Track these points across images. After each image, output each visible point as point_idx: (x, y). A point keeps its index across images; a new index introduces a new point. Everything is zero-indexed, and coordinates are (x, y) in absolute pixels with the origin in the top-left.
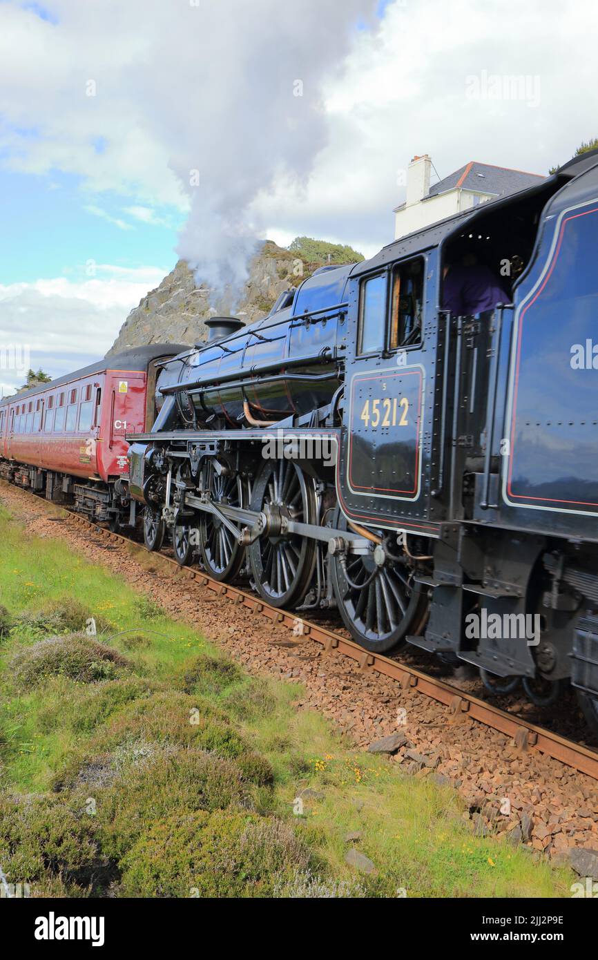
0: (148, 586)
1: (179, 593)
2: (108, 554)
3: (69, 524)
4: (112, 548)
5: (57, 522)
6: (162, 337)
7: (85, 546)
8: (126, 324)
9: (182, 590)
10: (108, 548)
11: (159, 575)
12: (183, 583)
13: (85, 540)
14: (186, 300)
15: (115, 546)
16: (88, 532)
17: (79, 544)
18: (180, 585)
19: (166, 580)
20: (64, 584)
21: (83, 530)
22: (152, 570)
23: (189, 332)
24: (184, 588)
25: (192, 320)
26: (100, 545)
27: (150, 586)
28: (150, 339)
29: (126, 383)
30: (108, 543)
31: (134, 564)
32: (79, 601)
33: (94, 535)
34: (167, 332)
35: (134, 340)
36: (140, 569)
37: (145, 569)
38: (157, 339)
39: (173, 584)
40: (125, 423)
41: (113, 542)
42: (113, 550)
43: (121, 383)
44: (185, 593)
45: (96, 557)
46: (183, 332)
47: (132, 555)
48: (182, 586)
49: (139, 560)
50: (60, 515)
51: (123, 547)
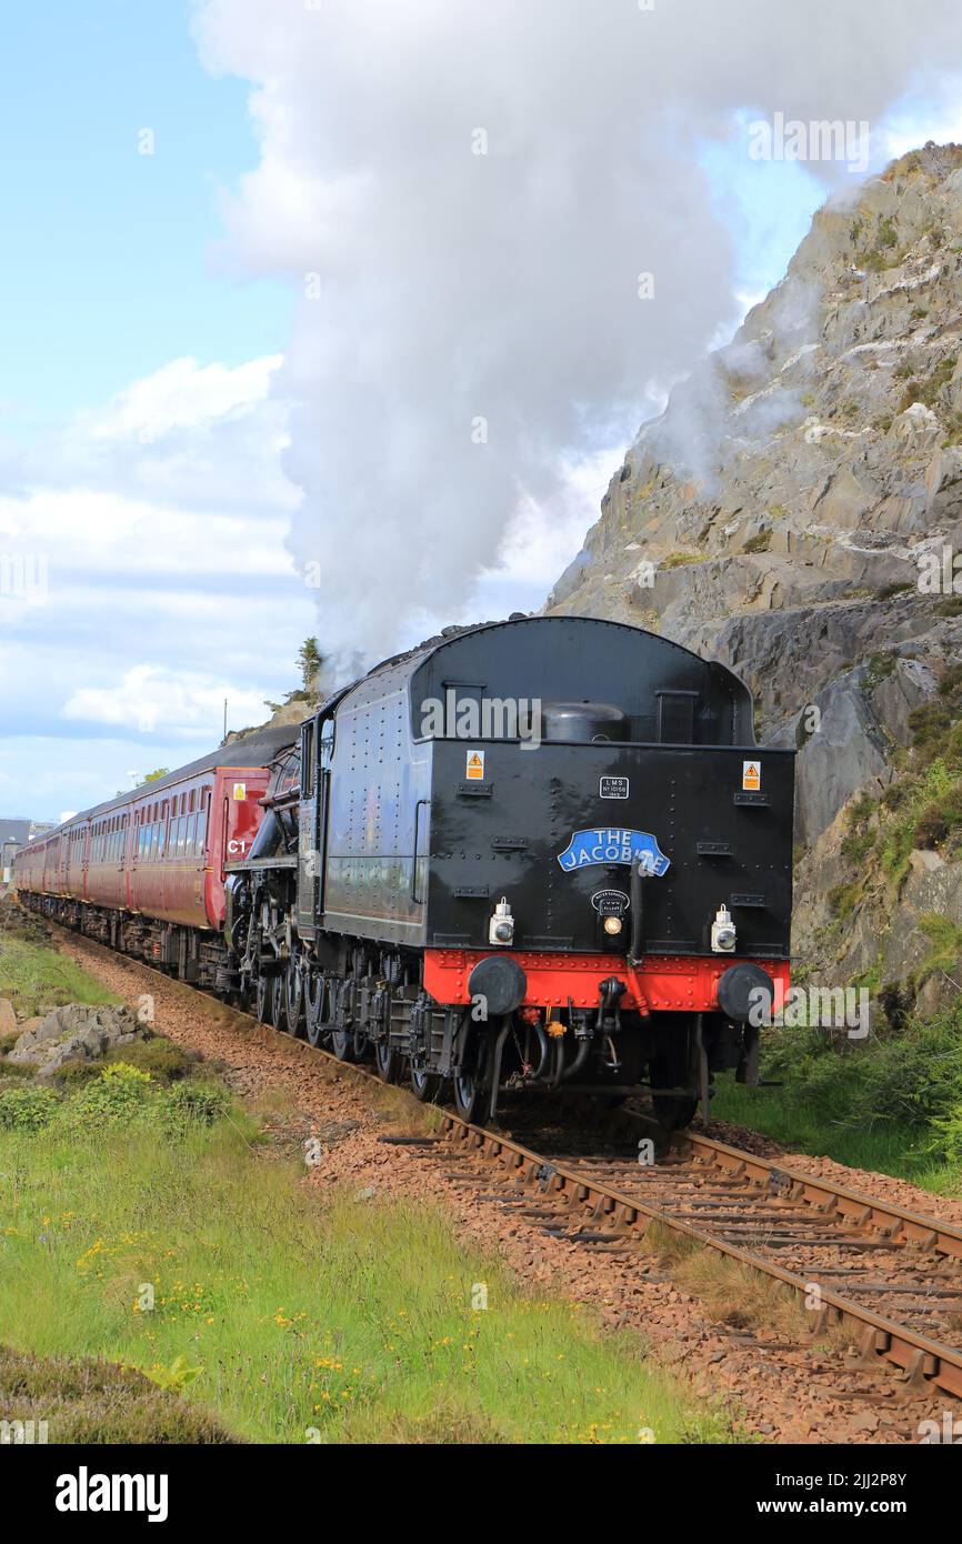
0: (726, 1373)
1: (837, 1403)
2: (582, 1259)
3: (451, 1157)
4: (595, 1240)
5: (412, 1147)
6: (746, 513)
7: (505, 1233)
8: (624, 475)
9: (846, 1395)
10: (584, 1238)
11: (760, 1339)
12: (848, 1366)
13: (506, 1211)
14: (827, 383)
15: (606, 1231)
16: (512, 1182)
17: (486, 1222)
18: (839, 1374)
19: (790, 1357)
20: (442, 1364)
21: (497, 1175)
22: (736, 1321)
23: (840, 493)
24: (850, 1388)
25: (848, 450)
26: (556, 1228)
27: (734, 1378)
28: (705, 519)
29: (243, 786)
30: (581, 1221)
31: (673, 1296)
32: (494, 1424)
33: (533, 1193)
34: (764, 496)
35: (653, 525)
36: (696, 1316)
37: (713, 1317)
38: (729, 521)
39: (813, 1372)
40: (243, 844)
41: (599, 1217)
42: (600, 1245)
43: (236, 786)
44: (858, 1404)
45: (543, 1270)
46: (818, 492)
47: (665, 1264)
48: (846, 1380)
49: (692, 1283)
50: (421, 1126)
51: (635, 1235)
